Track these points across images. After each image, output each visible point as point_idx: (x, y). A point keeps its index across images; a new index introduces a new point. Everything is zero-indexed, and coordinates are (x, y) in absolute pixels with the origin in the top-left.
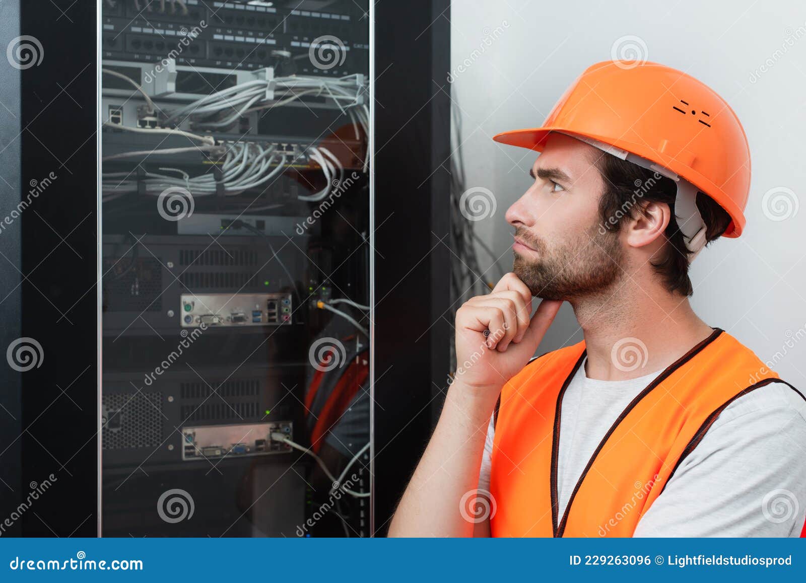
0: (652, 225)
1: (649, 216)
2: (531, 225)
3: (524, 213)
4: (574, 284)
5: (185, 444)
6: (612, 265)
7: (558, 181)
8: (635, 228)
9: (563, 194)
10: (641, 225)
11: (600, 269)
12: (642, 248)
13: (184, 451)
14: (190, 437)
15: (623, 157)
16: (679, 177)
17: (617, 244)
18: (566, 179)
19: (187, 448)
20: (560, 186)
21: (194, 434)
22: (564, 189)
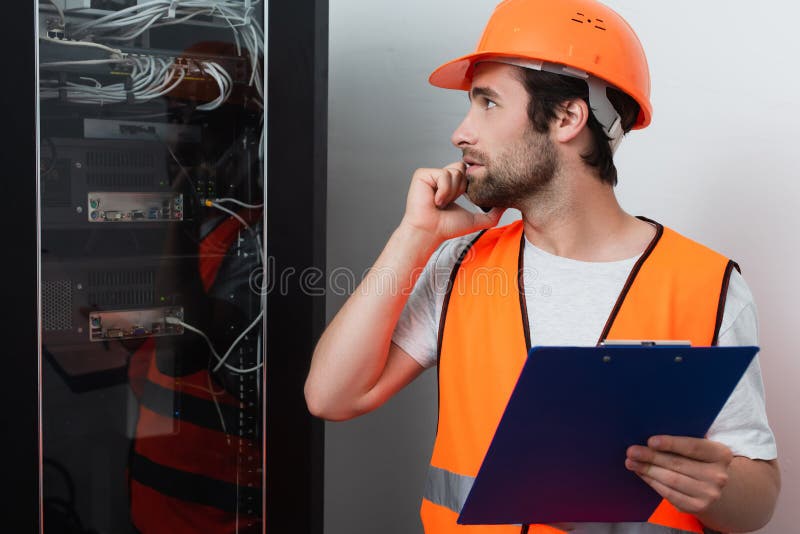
0: (574, 121)
1: (569, 114)
2: (474, 144)
3: (468, 135)
4: (521, 185)
6: (549, 162)
7: (490, 98)
8: (561, 126)
9: (496, 109)
10: (565, 122)
11: (538, 166)
12: (569, 142)
14: (97, 321)
15: (538, 68)
16: (588, 74)
17: (549, 143)
18: (496, 95)
20: (493, 102)
22: (497, 105)
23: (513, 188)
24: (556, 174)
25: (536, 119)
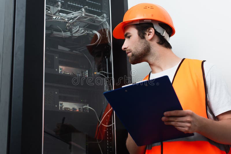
0: (151, 34)
1: (150, 32)
2: (128, 48)
5: (60, 106)
6: (148, 46)
8: (148, 36)
10: (149, 34)
11: (145, 48)
12: (152, 40)
13: (60, 108)
14: (61, 104)
15: (138, 23)
16: (151, 20)
19: (60, 107)
21: (62, 104)
23: (140, 56)
24: (151, 49)
25: (141, 36)
